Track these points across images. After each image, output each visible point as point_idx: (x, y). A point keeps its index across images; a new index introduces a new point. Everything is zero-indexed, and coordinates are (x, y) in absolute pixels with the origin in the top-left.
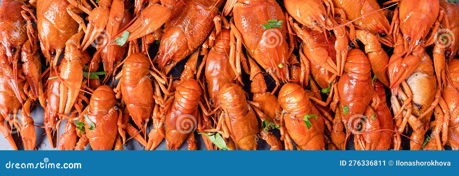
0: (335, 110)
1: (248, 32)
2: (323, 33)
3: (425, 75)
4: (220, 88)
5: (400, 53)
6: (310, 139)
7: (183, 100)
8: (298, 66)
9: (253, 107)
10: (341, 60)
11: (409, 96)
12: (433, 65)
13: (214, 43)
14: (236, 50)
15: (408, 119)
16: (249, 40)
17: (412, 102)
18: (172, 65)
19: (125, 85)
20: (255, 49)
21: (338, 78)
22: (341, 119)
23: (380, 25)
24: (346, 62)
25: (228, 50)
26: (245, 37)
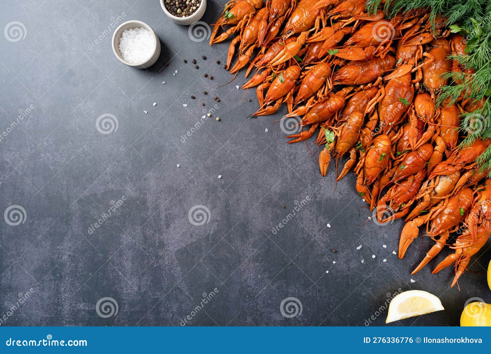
0: (395, 166)
1: (389, 96)
2: (425, 123)
3: (451, 181)
4: (353, 112)
5: (449, 162)
6: (375, 167)
7: (334, 103)
8: (396, 132)
9: (361, 132)
10: (421, 143)
11: (435, 184)
12: (458, 180)
13: (369, 88)
14: (376, 100)
15: (425, 195)
16: (387, 100)
17: (434, 188)
18: (339, 83)
19: (312, 74)
20: (385, 106)
21: (410, 151)
22: (395, 171)
23: (451, 142)
24: (422, 146)
25: (371, 98)
26: (386, 97)
